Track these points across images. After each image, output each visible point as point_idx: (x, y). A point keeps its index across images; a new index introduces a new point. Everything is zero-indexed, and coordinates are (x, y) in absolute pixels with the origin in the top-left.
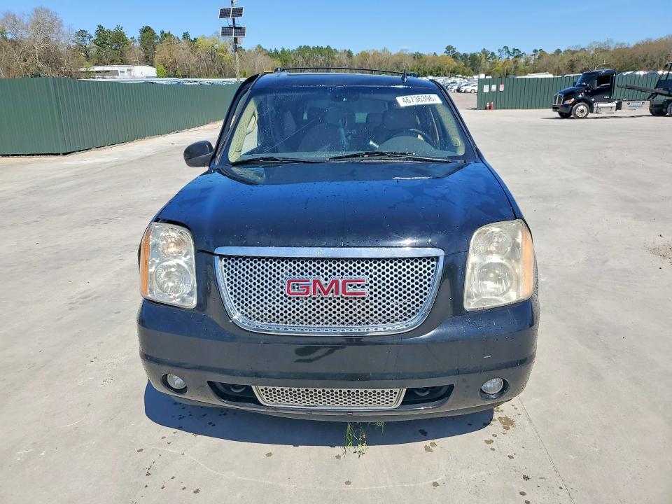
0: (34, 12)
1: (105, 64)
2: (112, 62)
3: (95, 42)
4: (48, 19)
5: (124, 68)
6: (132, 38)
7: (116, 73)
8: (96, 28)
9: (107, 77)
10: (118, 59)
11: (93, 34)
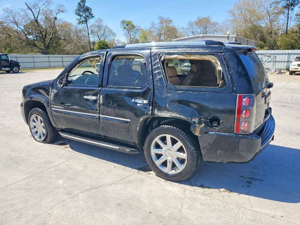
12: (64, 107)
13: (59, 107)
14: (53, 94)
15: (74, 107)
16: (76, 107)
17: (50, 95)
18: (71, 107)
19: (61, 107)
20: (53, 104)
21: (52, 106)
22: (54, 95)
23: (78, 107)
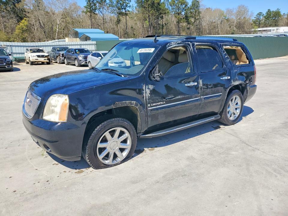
0: (238, 7)
1: (267, 27)
2: (270, 26)
3: (265, 17)
4: (243, 10)
5: (275, 28)
6: (284, 14)
7: (270, 31)
8: (267, 10)
9: (263, 33)
10: (274, 24)
11: (264, 14)
12: (165, 101)
13: (159, 103)
14: (148, 91)
15: (177, 98)
16: (179, 97)
17: (145, 93)
18: (174, 98)
19: (162, 103)
20: (149, 103)
21: (149, 105)
22: (151, 91)
23: (181, 97)
